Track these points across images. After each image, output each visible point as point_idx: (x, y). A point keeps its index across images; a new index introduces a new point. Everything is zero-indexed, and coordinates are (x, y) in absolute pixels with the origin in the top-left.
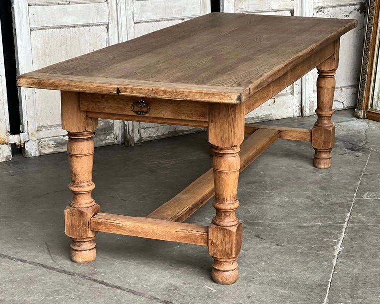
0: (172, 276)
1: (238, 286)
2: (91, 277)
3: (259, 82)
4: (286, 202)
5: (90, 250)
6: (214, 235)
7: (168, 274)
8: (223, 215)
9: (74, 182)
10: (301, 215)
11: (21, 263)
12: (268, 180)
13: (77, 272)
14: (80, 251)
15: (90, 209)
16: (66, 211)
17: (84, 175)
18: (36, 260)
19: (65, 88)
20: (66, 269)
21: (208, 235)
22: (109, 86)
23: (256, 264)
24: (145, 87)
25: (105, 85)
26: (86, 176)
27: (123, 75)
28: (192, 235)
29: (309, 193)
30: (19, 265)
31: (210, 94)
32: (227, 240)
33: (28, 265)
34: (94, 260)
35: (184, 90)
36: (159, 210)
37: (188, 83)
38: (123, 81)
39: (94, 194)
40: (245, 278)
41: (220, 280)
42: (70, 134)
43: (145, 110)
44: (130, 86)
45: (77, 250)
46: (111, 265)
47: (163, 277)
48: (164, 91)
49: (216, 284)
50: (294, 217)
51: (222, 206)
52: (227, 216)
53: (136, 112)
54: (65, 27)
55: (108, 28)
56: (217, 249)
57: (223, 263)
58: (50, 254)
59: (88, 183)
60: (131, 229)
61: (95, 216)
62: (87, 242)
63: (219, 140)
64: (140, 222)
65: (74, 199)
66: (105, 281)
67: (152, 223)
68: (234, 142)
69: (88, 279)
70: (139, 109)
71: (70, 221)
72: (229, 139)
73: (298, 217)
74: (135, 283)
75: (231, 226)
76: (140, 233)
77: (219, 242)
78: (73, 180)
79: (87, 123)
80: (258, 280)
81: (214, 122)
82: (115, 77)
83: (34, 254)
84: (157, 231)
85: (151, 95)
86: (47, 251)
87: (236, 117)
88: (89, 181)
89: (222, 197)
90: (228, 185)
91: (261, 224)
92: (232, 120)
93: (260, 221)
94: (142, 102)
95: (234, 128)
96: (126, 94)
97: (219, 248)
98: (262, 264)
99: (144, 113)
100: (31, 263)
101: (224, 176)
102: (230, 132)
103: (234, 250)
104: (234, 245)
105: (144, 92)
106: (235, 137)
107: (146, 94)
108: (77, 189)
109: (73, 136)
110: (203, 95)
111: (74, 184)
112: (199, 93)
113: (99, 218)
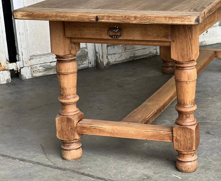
0: (145, 168)
1: (198, 173)
2: (79, 171)
3: (210, 8)
5: (77, 149)
6: (178, 133)
7: (141, 166)
8: (184, 116)
9: (62, 95)
11: (22, 162)
12: (209, 89)
13: (68, 167)
14: (70, 150)
15: (76, 117)
16: (57, 119)
17: (70, 89)
18: (34, 159)
19: (53, 18)
20: (59, 166)
21: (172, 133)
22: (90, 15)
23: (210, 155)
24: (119, 14)
25: (86, 14)
27: (100, 7)
28: (160, 134)
30: (21, 164)
31: (173, 17)
32: (188, 137)
33: (28, 163)
34: (81, 157)
35: (152, 16)
36: (131, 115)
37: (153, 10)
38: (100, 11)
39: (78, 104)
40: (203, 167)
41: (183, 169)
42: (58, 57)
43: (118, 34)
44: (106, 14)
45: (65, 150)
46: (95, 161)
47: (138, 169)
48: (134, 17)
49: (180, 173)
51: (183, 110)
52: (188, 117)
53: (111, 36)
56: (181, 144)
57: (185, 156)
58: (45, 154)
59: (74, 96)
60: (110, 131)
61: (80, 122)
62: (75, 143)
63: (179, 57)
64: (117, 125)
65: (63, 109)
66: (90, 174)
67: (126, 126)
68: (192, 57)
69: (77, 173)
70: (114, 34)
71: (60, 126)
72: (188, 55)
74: (115, 175)
75: (191, 125)
76: (117, 134)
77: (182, 139)
78: (61, 93)
79: (72, 47)
80: (214, 168)
81: (175, 42)
82: (93, 9)
83: (32, 154)
84: (131, 132)
85: (124, 20)
86: (42, 151)
87: (193, 37)
88: (75, 94)
89: (183, 102)
90: (188, 92)
91: (210, 124)
92: (190, 39)
93: (208, 121)
94: (116, 28)
95: (192, 46)
96: (103, 21)
97: (182, 143)
98: (215, 155)
99: (118, 37)
100: (30, 162)
101: (184, 85)
102: (188, 49)
103: (194, 144)
104: (194, 141)
105: (118, 19)
106: (192, 53)
107: (120, 21)
108: (65, 101)
109: (60, 58)
110: (167, 18)
111: (62, 97)
112: (164, 17)
113: (84, 123)
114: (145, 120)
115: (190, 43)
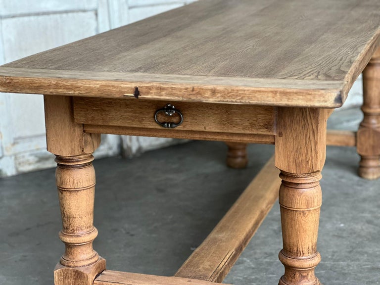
8: (297, 275)
9: (67, 228)
15: (92, 269)
17: (81, 218)
19: (51, 90)
22: (122, 85)
24: (181, 84)
25: (116, 84)
26: (85, 219)
27: (141, 68)
29: (367, 215)
31: (290, 93)
35: (246, 89)
38: (143, 77)
42: (59, 159)
43: (175, 120)
44: (155, 84)
48: (212, 90)
52: (304, 277)
53: (162, 124)
55: (96, 14)
59: (88, 230)
61: (100, 277)
63: (291, 164)
65: (67, 254)
68: (316, 165)
70: (166, 119)
72: (307, 162)
78: (65, 225)
79: (86, 142)
81: (284, 136)
85: (191, 97)
87: (320, 128)
88: (90, 227)
89: (295, 249)
90: (306, 231)
92: (313, 132)
94: (171, 108)
95: (316, 144)
96: (149, 96)
99: (174, 125)
102: (309, 150)
105: (178, 93)
107: (183, 97)
108: (71, 239)
109: (63, 162)
110: (278, 94)
111: (67, 232)
112: (272, 92)
113: (106, 280)
114: (217, 273)
115: (312, 138)
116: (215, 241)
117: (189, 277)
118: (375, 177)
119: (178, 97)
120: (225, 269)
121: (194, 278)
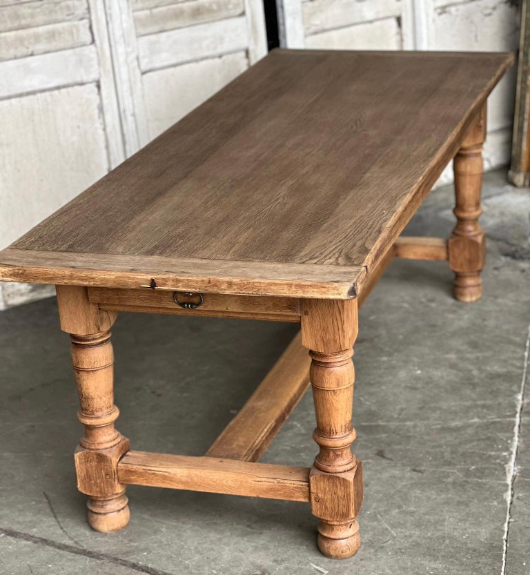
0: (256, 549)
1: (361, 560)
2: (126, 559)
3: (378, 247)
4: (417, 378)
5: (119, 511)
6: (319, 486)
7: (248, 544)
8: (332, 454)
9: (86, 410)
10: (444, 405)
11: (10, 539)
13: (103, 550)
14: (105, 514)
15: (116, 451)
16: (77, 456)
17: (101, 398)
18: (34, 531)
20: (85, 547)
21: (309, 486)
23: (385, 511)
24: (197, 276)
25: (131, 275)
26: (104, 399)
28: (284, 487)
29: (452, 356)
30: (10, 543)
31: (304, 286)
32: (340, 493)
33: (24, 542)
34: (128, 525)
35: (262, 281)
36: (224, 438)
37: (263, 260)
38: (159, 264)
39: (117, 425)
40: (370, 544)
41: (333, 553)
42: (73, 337)
43: (195, 300)
44: (172, 276)
45: (96, 513)
46: (155, 532)
47: (242, 552)
48: (228, 282)
49: (326, 560)
50: (434, 410)
51: (329, 443)
52: (338, 456)
53: (182, 305)
54: (28, 94)
55: (99, 87)
56: (326, 507)
57: (335, 528)
58: (55, 517)
59: (109, 410)
60: (184, 479)
61: (124, 460)
62: (114, 500)
63: (319, 343)
64: (197, 466)
65: (87, 436)
66: (150, 565)
67: (216, 468)
68: (344, 344)
69: (124, 565)
70: (186, 300)
71: (84, 470)
72: (335, 341)
73: (440, 409)
74: (198, 567)
75: (345, 471)
76: (199, 485)
77: (328, 497)
78: (84, 406)
79: (101, 319)
80: (391, 544)
81: (310, 315)
82: (142, 253)
83: (30, 519)
84: (227, 482)
85: (208, 288)
86: (48, 510)
87: (345, 306)
88: (110, 407)
89: (328, 428)
90: (337, 410)
91: (385, 429)
92: (339, 311)
93: (381, 423)
95: (343, 323)
96: (165, 288)
97: (329, 505)
98: (395, 512)
99: (194, 306)
100: (28, 537)
101: (330, 397)
102: (336, 329)
103: (352, 508)
104: (352, 501)
105: (195, 285)
106: (344, 337)
107: (199, 289)
108: (91, 421)
109: (78, 341)
110: (293, 287)
111: (86, 414)
112: (287, 284)
113: (130, 462)
114: (253, 451)
115: (338, 317)
116: (253, 410)
117: (221, 457)
118: (474, 299)
119: (195, 288)
120: (262, 444)
121: (227, 457)
